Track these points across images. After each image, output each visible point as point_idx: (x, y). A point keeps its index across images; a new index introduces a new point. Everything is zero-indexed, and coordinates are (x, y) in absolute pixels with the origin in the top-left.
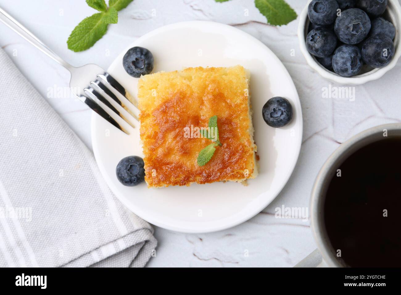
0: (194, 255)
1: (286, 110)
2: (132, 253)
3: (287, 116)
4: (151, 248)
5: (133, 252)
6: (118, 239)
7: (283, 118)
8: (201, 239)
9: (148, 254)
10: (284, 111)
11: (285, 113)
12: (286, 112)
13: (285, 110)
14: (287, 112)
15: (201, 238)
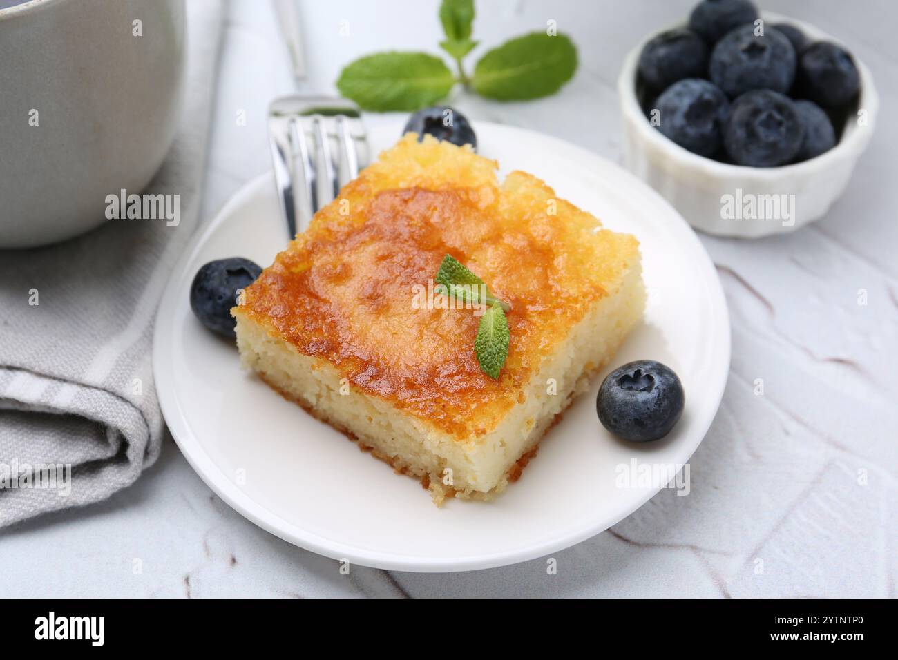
0: (187, 580)
1: (664, 390)
2: (67, 454)
3: (656, 404)
4: (114, 478)
5: (70, 453)
6: (73, 382)
7: (644, 398)
8: (234, 560)
9: (94, 491)
10: (657, 388)
11: (654, 393)
12: (659, 392)
13: (661, 387)
14: (661, 394)
15: (236, 558)
